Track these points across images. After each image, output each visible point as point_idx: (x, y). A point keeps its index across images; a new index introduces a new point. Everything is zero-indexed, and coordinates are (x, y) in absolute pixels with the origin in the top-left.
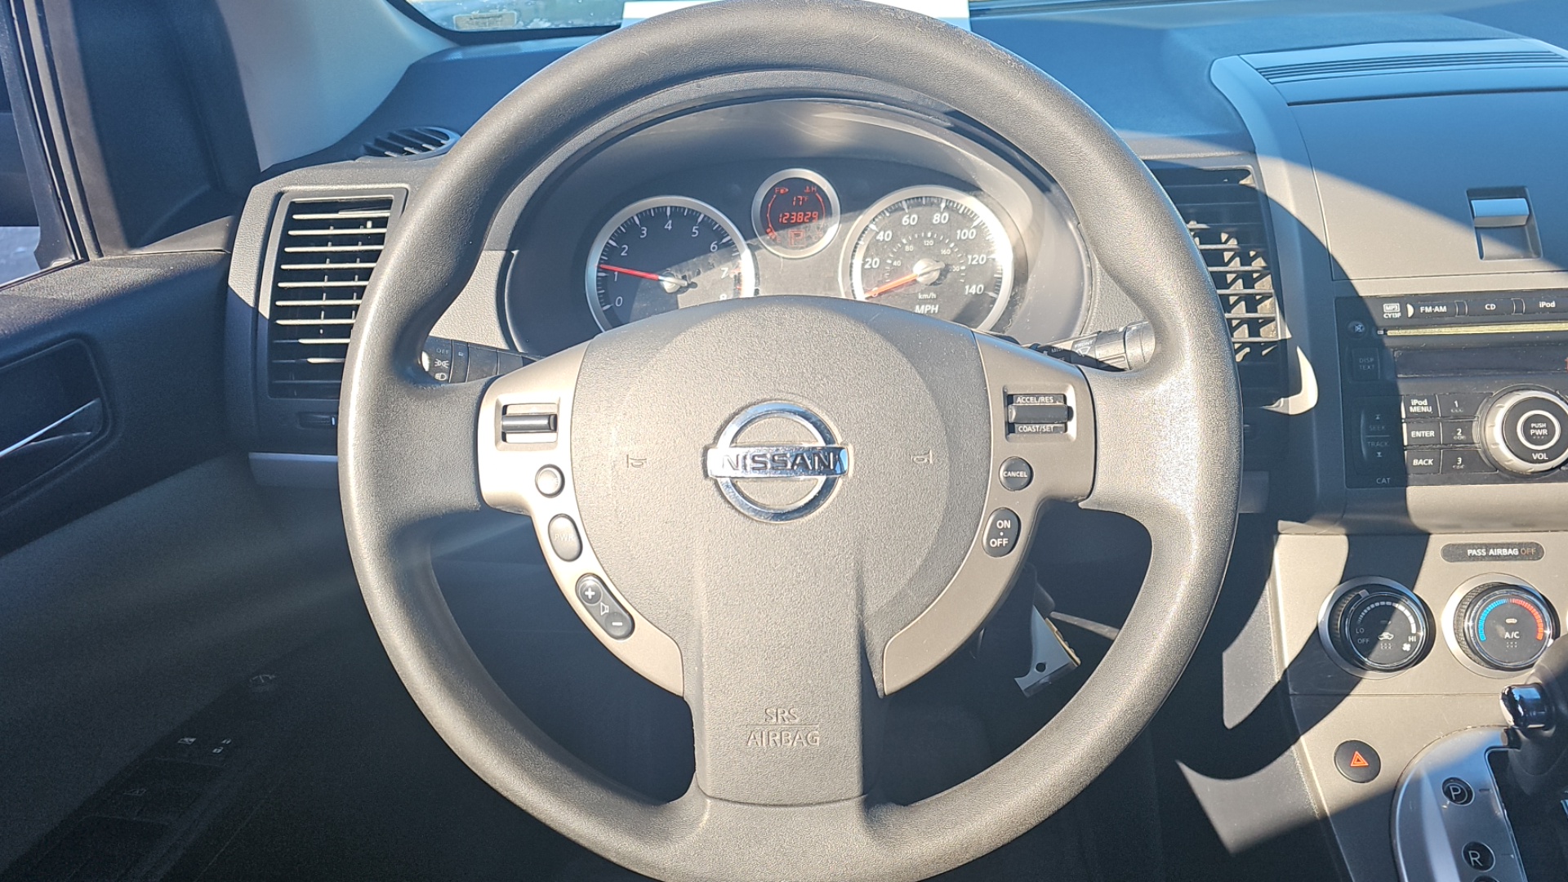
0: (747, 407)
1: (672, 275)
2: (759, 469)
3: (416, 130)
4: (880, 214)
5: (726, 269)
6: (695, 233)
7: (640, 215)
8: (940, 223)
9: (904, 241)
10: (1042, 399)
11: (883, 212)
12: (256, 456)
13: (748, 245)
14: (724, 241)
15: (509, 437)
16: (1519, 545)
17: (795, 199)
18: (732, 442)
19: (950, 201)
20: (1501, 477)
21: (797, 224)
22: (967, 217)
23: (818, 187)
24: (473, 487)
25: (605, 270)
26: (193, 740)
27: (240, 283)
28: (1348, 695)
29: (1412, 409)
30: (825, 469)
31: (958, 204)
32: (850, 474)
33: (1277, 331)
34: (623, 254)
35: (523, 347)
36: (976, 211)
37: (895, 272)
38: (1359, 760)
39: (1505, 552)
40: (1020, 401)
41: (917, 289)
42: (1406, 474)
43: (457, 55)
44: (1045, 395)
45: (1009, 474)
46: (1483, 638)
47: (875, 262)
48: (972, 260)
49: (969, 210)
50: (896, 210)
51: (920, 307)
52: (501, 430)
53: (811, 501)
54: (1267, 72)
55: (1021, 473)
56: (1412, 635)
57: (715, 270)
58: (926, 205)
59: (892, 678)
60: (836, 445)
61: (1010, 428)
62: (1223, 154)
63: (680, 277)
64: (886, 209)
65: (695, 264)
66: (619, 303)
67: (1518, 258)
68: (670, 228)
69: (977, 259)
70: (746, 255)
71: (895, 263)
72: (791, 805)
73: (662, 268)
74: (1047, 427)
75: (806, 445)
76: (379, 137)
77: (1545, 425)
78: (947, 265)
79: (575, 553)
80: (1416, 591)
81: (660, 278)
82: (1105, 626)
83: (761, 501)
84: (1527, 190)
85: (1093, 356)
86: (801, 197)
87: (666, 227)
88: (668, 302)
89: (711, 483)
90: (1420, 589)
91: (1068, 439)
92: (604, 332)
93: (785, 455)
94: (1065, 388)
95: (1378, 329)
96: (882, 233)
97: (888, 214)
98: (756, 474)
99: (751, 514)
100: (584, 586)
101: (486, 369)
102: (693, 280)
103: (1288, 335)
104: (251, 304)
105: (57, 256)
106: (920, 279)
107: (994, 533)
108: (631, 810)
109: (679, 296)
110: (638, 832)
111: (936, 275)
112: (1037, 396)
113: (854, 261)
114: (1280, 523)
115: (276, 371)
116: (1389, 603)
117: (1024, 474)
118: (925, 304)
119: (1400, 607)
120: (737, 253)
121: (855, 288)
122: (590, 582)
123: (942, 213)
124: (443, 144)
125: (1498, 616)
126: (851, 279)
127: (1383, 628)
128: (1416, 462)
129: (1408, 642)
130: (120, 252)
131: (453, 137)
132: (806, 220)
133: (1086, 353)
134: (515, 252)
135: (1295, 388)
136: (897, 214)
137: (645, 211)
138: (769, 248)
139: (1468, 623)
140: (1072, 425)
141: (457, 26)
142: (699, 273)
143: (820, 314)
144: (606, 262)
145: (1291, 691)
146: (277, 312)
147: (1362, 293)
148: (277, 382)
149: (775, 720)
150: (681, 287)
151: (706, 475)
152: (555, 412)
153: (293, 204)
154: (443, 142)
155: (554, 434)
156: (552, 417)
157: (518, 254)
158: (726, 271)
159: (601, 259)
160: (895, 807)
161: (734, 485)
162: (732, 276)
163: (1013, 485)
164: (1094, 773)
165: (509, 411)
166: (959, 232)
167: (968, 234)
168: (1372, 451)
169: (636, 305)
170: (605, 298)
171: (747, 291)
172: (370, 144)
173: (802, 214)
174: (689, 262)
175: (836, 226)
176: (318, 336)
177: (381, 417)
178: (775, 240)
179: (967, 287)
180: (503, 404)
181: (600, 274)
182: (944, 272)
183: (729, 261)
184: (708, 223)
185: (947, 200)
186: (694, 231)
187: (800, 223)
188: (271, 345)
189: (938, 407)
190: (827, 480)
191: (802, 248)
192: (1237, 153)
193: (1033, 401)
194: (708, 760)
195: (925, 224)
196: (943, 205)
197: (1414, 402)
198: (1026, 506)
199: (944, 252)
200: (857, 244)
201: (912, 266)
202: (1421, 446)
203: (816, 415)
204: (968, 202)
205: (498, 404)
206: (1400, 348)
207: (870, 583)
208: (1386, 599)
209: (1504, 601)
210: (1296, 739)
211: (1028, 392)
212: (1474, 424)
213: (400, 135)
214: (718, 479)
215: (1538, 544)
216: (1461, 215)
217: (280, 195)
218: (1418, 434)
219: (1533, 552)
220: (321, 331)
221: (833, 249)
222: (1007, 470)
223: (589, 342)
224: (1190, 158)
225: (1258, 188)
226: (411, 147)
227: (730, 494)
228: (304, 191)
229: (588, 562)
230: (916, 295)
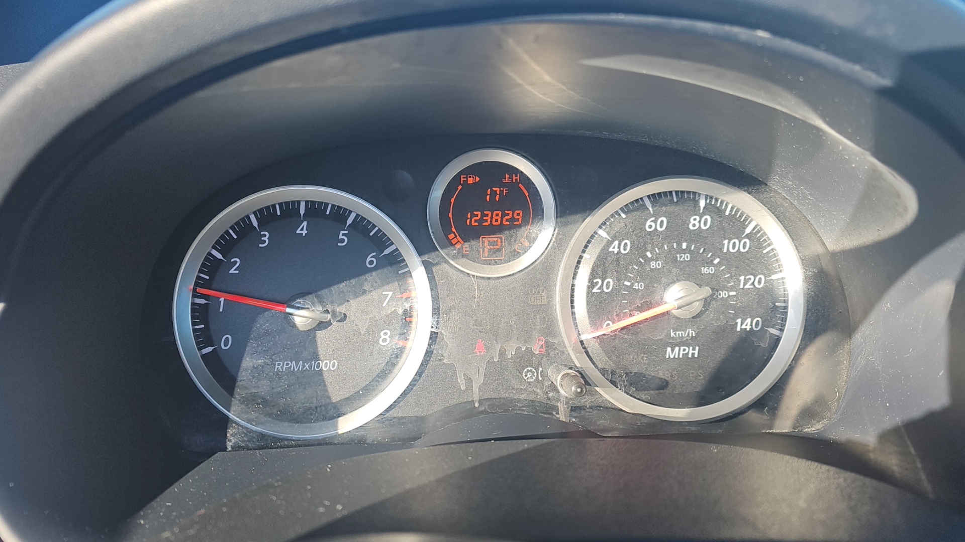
1: (308, 307)
4: (612, 216)
5: (389, 297)
6: (343, 241)
7: (259, 214)
8: (699, 230)
9: (649, 255)
11: (617, 212)
13: (423, 262)
14: (387, 253)
17: (489, 192)
19: (711, 198)
21: (493, 228)
22: (737, 221)
23: (522, 175)
25: (205, 296)
31: (722, 202)
34: (232, 271)
36: (748, 213)
37: (637, 300)
47: (607, 284)
48: (746, 282)
49: (737, 211)
50: (636, 211)
51: (673, 350)
57: (373, 297)
58: (677, 204)
63: (320, 308)
64: (622, 209)
65: (341, 290)
66: (226, 344)
68: (304, 232)
69: (752, 281)
70: (419, 275)
71: (636, 286)
78: (710, 290)
81: (290, 310)
86: (498, 189)
87: (298, 231)
96: (616, 243)
97: (623, 216)
102: (341, 312)
106: (674, 313)
109: (318, 334)
111: (697, 307)
113: (576, 282)
118: (681, 345)
120: (407, 270)
121: (578, 322)
123: (701, 216)
126: (573, 308)
132: (505, 223)
136: (638, 216)
137: (267, 208)
138: (452, 262)
142: (348, 302)
144: (208, 285)
150: (321, 322)
158: (389, 299)
159: (198, 278)
166: (725, 242)
167: (739, 245)
170: (202, 337)
173: (500, 213)
174: (333, 288)
175: (551, 230)
178: (461, 251)
179: (739, 321)
181: (197, 301)
184: (362, 226)
185: (706, 196)
186: (341, 237)
187: (496, 229)
191: (499, 263)
195: (677, 231)
196: (702, 205)
199: (706, 271)
200: (581, 257)
201: (661, 292)
230: (668, 332)
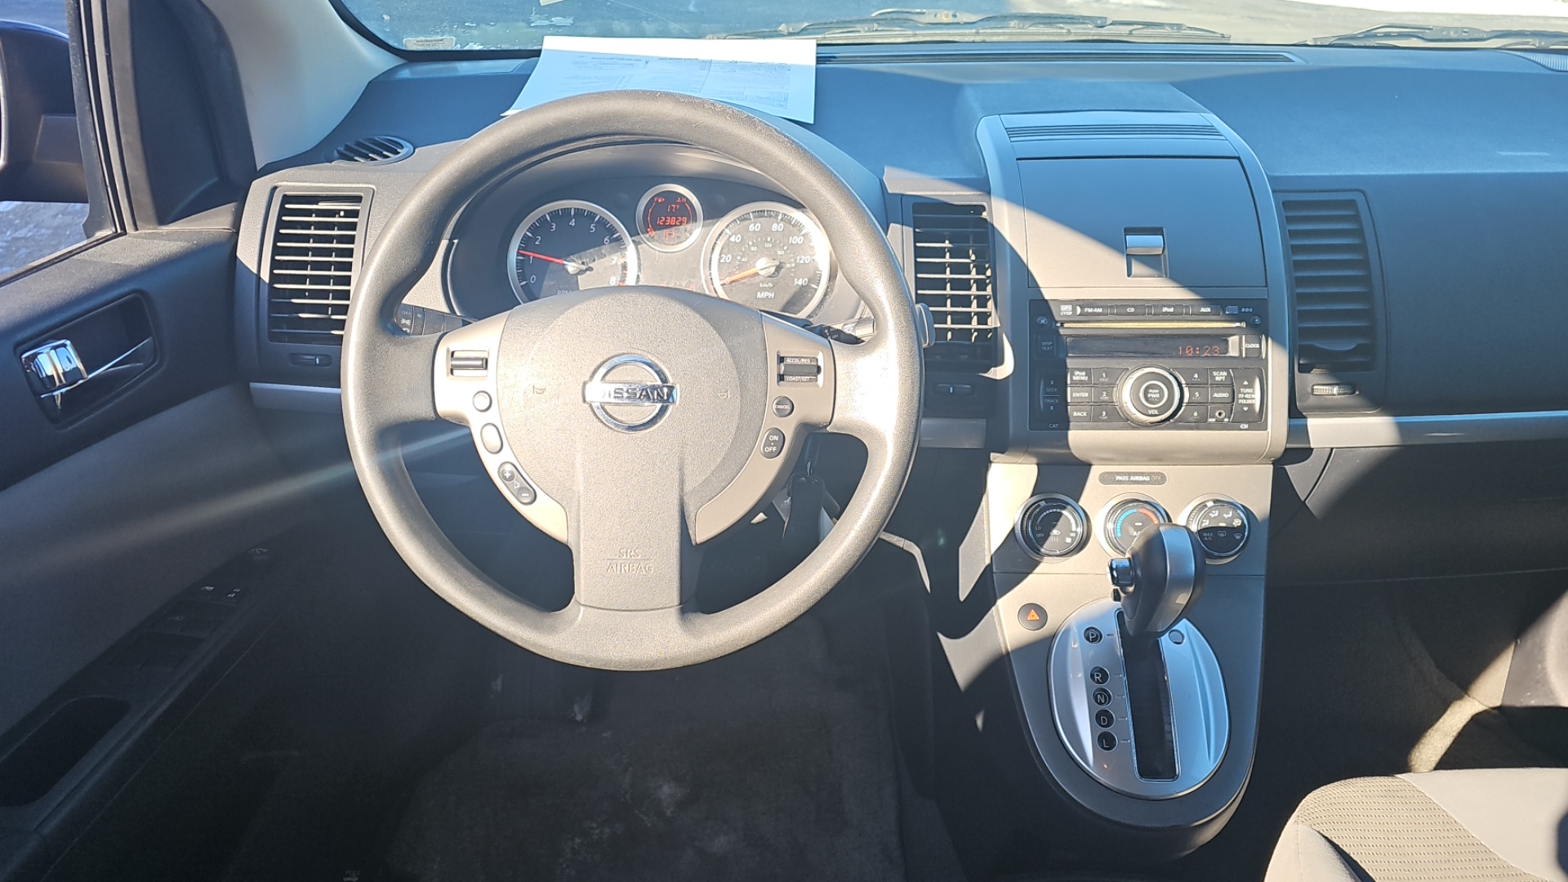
0: (613, 357)
1: (574, 261)
2: (618, 397)
3: (377, 139)
4: (733, 222)
5: (616, 258)
6: (592, 230)
7: (551, 213)
8: (777, 231)
9: (751, 243)
10: (802, 360)
11: (735, 220)
12: (253, 385)
13: (633, 241)
14: (615, 236)
15: (455, 372)
16: (1150, 474)
17: (669, 207)
18: (602, 380)
19: (784, 215)
20: (1131, 426)
21: (670, 226)
22: (798, 226)
23: (687, 199)
24: (431, 404)
25: (522, 255)
26: (212, 588)
27: (247, 254)
28: (1030, 573)
29: (1074, 378)
30: (661, 398)
31: (790, 217)
32: (677, 403)
33: (993, 322)
34: (537, 243)
35: (461, 312)
36: (804, 224)
37: (742, 266)
38: (1034, 616)
39: (1141, 478)
40: (788, 361)
41: (757, 279)
42: (1068, 422)
43: (406, 74)
44: (805, 358)
45: (779, 407)
46: (1119, 535)
47: (728, 258)
48: (800, 259)
49: (798, 222)
50: (744, 220)
52: (450, 367)
53: (651, 420)
54: (1012, 132)
55: (786, 407)
56: (1072, 532)
57: (607, 258)
58: (766, 217)
59: (702, 533)
60: (669, 384)
61: (781, 378)
62: (969, 193)
63: (580, 262)
64: (737, 218)
65: (591, 253)
66: (533, 281)
67: (1154, 277)
68: (573, 224)
69: (804, 259)
70: (631, 247)
71: (743, 260)
72: (634, 611)
73: (567, 254)
74: (805, 378)
75: (649, 384)
76: (348, 143)
77: (1158, 391)
78: (780, 263)
79: (498, 449)
80: (1081, 503)
81: (565, 262)
82: (893, 536)
83: (620, 418)
84: (1164, 230)
85: (854, 334)
86: (674, 206)
87: (570, 224)
88: (570, 283)
89: (587, 406)
90: (1084, 502)
91: (817, 386)
92: (523, 304)
93: (635, 389)
94: (817, 354)
95: (1056, 322)
96: (734, 236)
97: (738, 222)
98: (617, 401)
99: (612, 426)
100: (504, 470)
101: (436, 327)
102: (590, 265)
103: (999, 325)
104: (255, 271)
105: (100, 228)
106: (761, 273)
107: (768, 443)
108: (531, 613)
109: (579, 277)
110: (536, 627)
111: (773, 269)
112: (800, 358)
113: (713, 257)
114: (992, 455)
115: (274, 322)
116: (1058, 510)
117: (788, 407)
118: (765, 291)
119: (1065, 512)
120: (624, 246)
121: (713, 277)
122: (508, 468)
123: (778, 224)
124: (399, 153)
125: (1130, 521)
126: (710, 270)
127: (1054, 526)
128: (1075, 414)
129: (1070, 537)
130: (152, 227)
131: (407, 147)
132: (677, 224)
133: (850, 332)
134: (456, 241)
135: (999, 361)
136: (746, 222)
137: (555, 211)
138: (649, 243)
139: (1110, 526)
140: (821, 377)
141: (406, 46)
142: (594, 260)
143: (662, 300)
144: (524, 249)
145: (994, 570)
146: (274, 278)
147: (1046, 298)
148: (274, 330)
149: (625, 557)
150: (581, 270)
151: (584, 401)
152: (487, 357)
153: (285, 196)
154: (399, 150)
155: (485, 371)
156: (484, 360)
157: (458, 244)
158: (616, 259)
159: (520, 246)
160: (701, 615)
161: (603, 408)
162: (619, 263)
163: (781, 414)
164: (823, 593)
165: (456, 355)
166: (791, 238)
167: (796, 240)
168: (1047, 405)
169: (546, 283)
170: (522, 276)
171: (630, 281)
172: (341, 149)
173: (675, 219)
174: (587, 251)
175: (700, 228)
176: (305, 297)
177: (370, 356)
178: (653, 238)
179: (796, 280)
180: (451, 350)
181: (519, 258)
182: (778, 268)
183: (617, 252)
184: (603, 222)
185: (782, 214)
186: (591, 228)
187: (672, 226)
188: (270, 303)
189: (735, 363)
190: (662, 406)
191: (673, 245)
192: (978, 193)
193: (797, 361)
194: (582, 581)
195: (766, 231)
196: (780, 217)
197: (1077, 373)
198: (789, 427)
199: (779, 253)
200: (715, 243)
201: (755, 262)
202: (1079, 403)
203: (657, 366)
204: (796, 215)
205: (448, 350)
206: (1070, 336)
207: (688, 469)
208: (1056, 507)
209: (1135, 510)
210: (994, 603)
211: (793, 355)
212: (1115, 389)
213: (365, 143)
214: (593, 404)
215: (1163, 474)
216: (1118, 246)
217: (275, 188)
218: (1078, 395)
219: (1160, 479)
220: (307, 294)
221: (696, 249)
222: (777, 404)
223: (509, 312)
224: (945, 195)
225: (988, 220)
226: (374, 153)
227: (600, 413)
228: (293, 186)
229: (506, 455)
230: (758, 284)
